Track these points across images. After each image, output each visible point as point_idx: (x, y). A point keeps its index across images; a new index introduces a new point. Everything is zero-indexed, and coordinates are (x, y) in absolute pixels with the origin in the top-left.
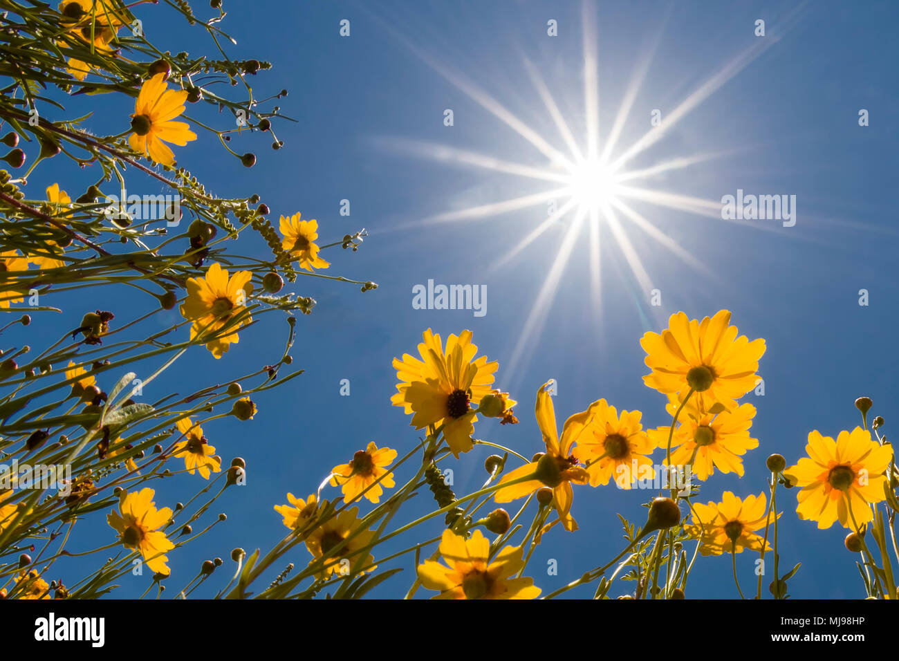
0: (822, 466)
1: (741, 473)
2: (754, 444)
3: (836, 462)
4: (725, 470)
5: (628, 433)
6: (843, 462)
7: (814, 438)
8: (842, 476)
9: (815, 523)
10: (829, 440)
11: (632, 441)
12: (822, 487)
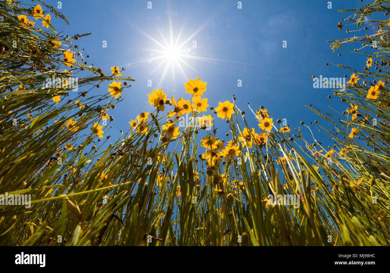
0: (221, 108)
1: (206, 111)
2: (208, 106)
3: (224, 107)
4: (203, 111)
5: (187, 104)
6: (225, 107)
7: (220, 103)
8: (225, 109)
9: (221, 118)
10: (222, 103)
11: (188, 105)
12: (222, 112)
